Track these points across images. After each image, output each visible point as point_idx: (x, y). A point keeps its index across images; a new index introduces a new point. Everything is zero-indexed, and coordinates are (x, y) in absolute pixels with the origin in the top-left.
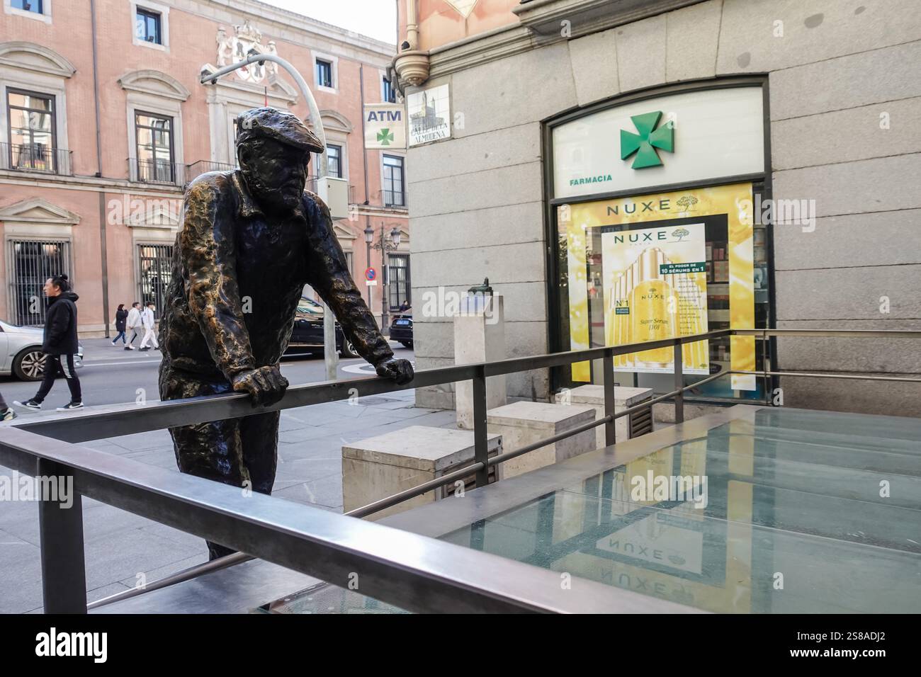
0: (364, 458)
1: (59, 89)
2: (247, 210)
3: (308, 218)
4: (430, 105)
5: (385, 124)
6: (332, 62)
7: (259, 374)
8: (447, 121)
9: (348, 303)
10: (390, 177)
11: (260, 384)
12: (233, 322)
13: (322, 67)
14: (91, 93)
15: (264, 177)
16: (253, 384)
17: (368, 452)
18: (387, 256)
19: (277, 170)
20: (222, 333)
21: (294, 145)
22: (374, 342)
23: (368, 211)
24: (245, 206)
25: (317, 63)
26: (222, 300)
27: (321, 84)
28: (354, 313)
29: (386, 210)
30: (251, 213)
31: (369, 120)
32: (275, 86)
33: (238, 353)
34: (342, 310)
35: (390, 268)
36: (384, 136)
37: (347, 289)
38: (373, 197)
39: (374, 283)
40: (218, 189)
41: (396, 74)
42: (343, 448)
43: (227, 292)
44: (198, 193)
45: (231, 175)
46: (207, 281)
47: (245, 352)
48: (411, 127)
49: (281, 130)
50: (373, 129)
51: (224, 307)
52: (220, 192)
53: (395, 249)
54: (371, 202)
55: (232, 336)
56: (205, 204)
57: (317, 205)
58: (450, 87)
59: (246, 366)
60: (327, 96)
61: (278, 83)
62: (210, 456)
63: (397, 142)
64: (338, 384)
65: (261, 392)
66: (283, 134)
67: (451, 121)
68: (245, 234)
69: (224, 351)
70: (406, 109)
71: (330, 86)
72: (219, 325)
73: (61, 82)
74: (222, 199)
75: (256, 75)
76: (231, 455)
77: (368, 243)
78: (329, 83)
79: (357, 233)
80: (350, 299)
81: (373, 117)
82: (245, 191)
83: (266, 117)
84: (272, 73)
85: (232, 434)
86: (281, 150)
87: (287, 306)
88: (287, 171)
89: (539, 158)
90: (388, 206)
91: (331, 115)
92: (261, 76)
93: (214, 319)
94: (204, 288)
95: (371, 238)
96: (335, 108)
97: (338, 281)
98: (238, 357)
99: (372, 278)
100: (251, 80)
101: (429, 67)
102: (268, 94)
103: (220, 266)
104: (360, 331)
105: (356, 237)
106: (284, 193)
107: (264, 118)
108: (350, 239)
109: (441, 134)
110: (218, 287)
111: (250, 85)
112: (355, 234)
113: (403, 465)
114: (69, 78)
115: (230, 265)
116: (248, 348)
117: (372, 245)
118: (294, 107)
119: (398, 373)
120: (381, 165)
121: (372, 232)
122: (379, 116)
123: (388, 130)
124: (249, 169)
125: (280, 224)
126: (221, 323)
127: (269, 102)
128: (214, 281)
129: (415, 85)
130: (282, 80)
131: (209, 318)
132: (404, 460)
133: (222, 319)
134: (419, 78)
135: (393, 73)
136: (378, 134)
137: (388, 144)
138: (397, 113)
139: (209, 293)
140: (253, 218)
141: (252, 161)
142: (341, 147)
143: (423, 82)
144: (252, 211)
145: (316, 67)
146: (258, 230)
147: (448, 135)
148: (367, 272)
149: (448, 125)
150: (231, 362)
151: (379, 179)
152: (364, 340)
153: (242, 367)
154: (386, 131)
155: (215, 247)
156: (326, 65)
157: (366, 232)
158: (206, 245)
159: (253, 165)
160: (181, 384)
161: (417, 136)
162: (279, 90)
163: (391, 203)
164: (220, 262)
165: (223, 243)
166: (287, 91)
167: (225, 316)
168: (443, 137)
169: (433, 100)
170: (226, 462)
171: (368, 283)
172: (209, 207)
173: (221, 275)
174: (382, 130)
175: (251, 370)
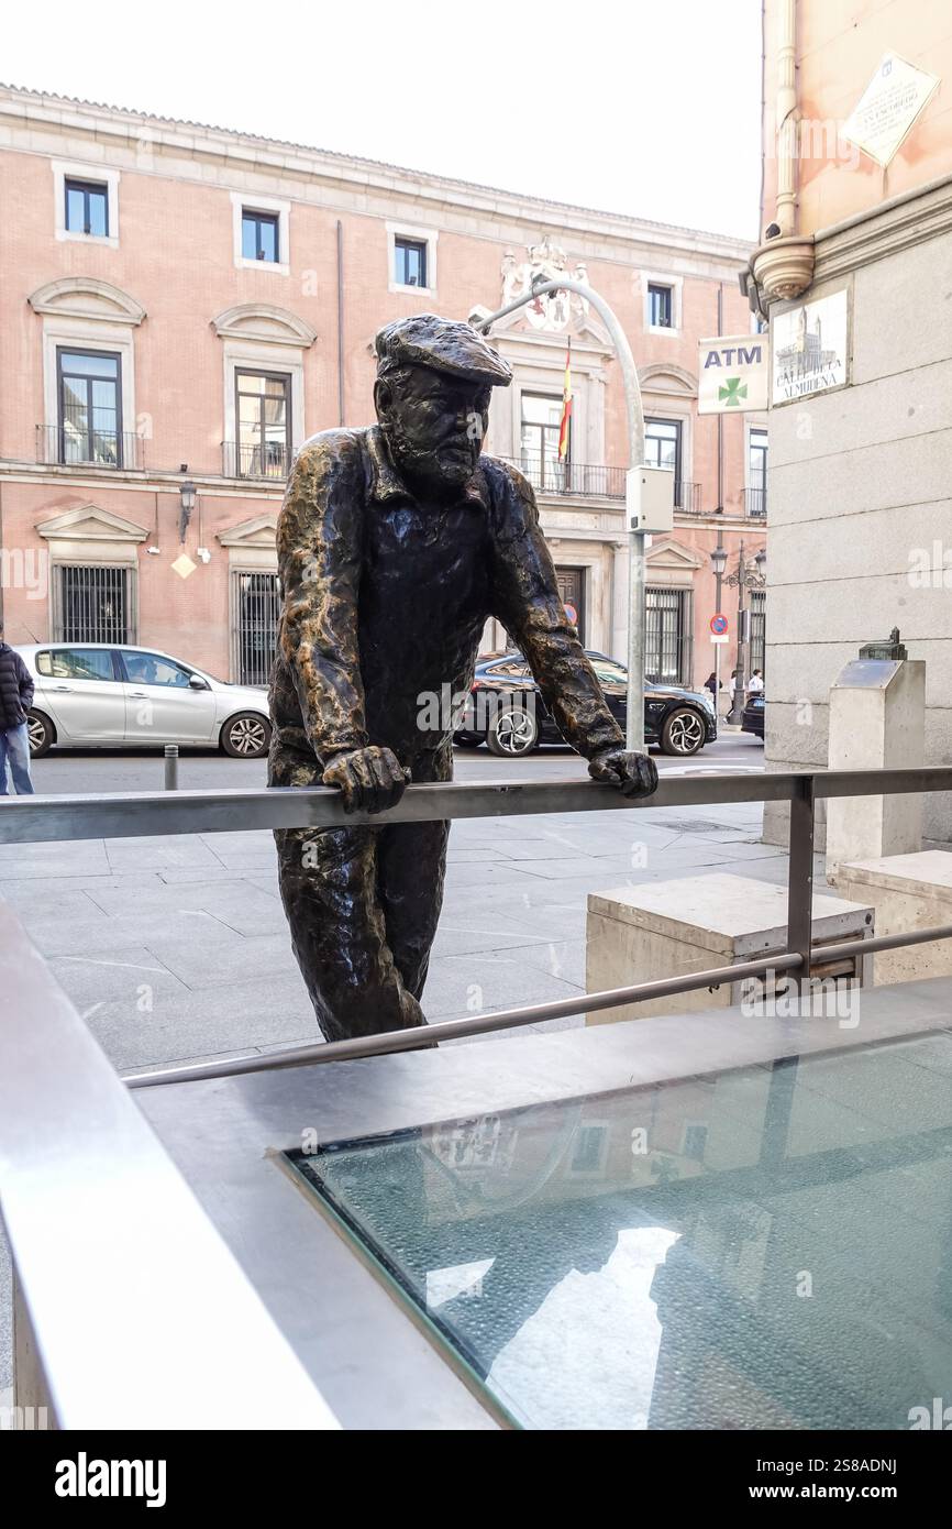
0: (620, 917)
1: (297, 365)
2: (385, 488)
3: (493, 506)
4: (812, 330)
5: (734, 370)
6: (673, 286)
7: (359, 758)
8: (841, 355)
9: (551, 648)
10: (761, 468)
11: (358, 775)
12: (337, 671)
13: (658, 296)
14: (334, 366)
15: (411, 432)
16: (347, 774)
17: (626, 907)
18: (750, 596)
19: (430, 419)
20: (319, 688)
21: (455, 373)
22: (590, 719)
23: (721, 523)
24: (381, 483)
25: (649, 291)
26: (325, 636)
27: (654, 323)
28: (559, 667)
29: (751, 520)
30: (389, 493)
31: (707, 366)
32: (584, 333)
33: (339, 722)
34: (539, 662)
35: (753, 615)
36: (731, 389)
37: (550, 625)
38: (730, 501)
39: (724, 639)
40: (337, 455)
41: (756, 283)
42: (590, 896)
43: (334, 623)
44: (306, 462)
45: (365, 435)
46: (305, 603)
47: (349, 721)
48: (778, 371)
49: (435, 349)
50: (712, 380)
51: (324, 647)
52: (339, 460)
53: (762, 584)
54: (727, 508)
55: (333, 693)
56: (315, 480)
57: (510, 481)
58: (850, 294)
59: (347, 745)
60: (663, 343)
61: (592, 331)
62: (322, 885)
63: (754, 398)
64: (510, 787)
65: (359, 789)
66: (437, 355)
67: (848, 353)
68: (380, 530)
69: (317, 718)
70: (770, 341)
71: (668, 325)
72: (315, 674)
73: (298, 354)
74: (341, 471)
75: (556, 319)
76: (355, 886)
77: (718, 575)
78: (667, 321)
79: (701, 558)
80: (554, 642)
81: (713, 360)
82: (385, 457)
83: (414, 330)
84: (580, 313)
85: (359, 854)
86: (437, 383)
87: (454, 653)
88: (448, 419)
90: (754, 514)
91: (669, 372)
92: (563, 320)
93: (309, 665)
94: (300, 615)
95: (721, 566)
96: (675, 361)
97: (539, 613)
98: (338, 729)
99: (721, 631)
100: (549, 328)
101: (812, 265)
102: (572, 347)
103: (329, 579)
104: (568, 699)
105: (699, 566)
106: (442, 459)
107: (411, 332)
108: (689, 569)
109: (829, 379)
110: (320, 614)
111: (548, 336)
112: (698, 561)
113: (681, 938)
114: (308, 348)
115: (344, 578)
116: (356, 715)
117: (724, 577)
118: (611, 363)
119: (624, 776)
120: (747, 446)
121: (724, 557)
122: (723, 358)
123: (738, 380)
124: (390, 421)
125: (442, 512)
126: (317, 672)
127: (574, 358)
128: (315, 604)
129: (786, 298)
130: (595, 323)
131: (302, 663)
132: (686, 929)
133: (321, 666)
134: (794, 286)
135: (750, 281)
136: (721, 388)
137: (738, 404)
138: (754, 349)
139: (307, 622)
140: (394, 503)
141: (394, 406)
142: (681, 422)
143: (801, 292)
144: (391, 490)
145: (647, 296)
146: (403, 525)
147: (841, 380)
148: (713, 621)
149: (843, 363)
150: (325, 736)
151: (743, 471)
152: (574, 715)
153: (340, 746)
154: (734, 383)
155: (323, 548)
156: (662, 292)
157: (714, 557)
158: (311, 545)
159: (395, 414)
160: (290, 768)
161: (787, 386)
162: (590, 339)
163: (760, 509)
164: (330, 572)
165: (335, 543)
166: (602, 340)
167: (325, 661)
168: (832, 384)
169: (819, 321)
170: (346, 898)
171: (715, 639)
172: (319, 485)
173: (329, 594)
174: (728, 381)
175: (351, 750)
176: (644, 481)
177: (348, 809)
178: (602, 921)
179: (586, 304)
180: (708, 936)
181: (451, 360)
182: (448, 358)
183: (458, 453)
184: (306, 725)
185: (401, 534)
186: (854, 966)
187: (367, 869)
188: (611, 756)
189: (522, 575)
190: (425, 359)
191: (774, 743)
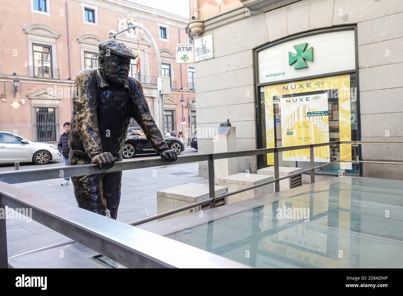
0: (166, 197)
1: (53, 43)
2: (103, 85)
3: (131, 89)
4: (204, 43)
5: (185, 53)
6: (166, 28)
7: (102, 155)
8: (211, 50)
9: (149, 125)
10: (192, 77)
11: (103, 160)
12: (93, 133)
13: (162, 30)
14: (66, 44)
15: (110, 70)
16: (99, 160)
17: (167, 194)
18: (191, 111)
19: (115, 67)
20: (88, 138)
21: (121, 56)
22: (160, 143)
23: (182, 92)
24: (101, 83)
25: (160, 29)
26: (89, 124)
27: (162, 38)
28: (151, 130)
29: (190, 91)
30: (104, 86)
31: (178, 51)
32: (142, 39)
33: (95, 146)
34: (146, 129)
35: (192, 116)
36: (184, 58)
37: (148, 120)
38: (184, 86)
39: (185, 123)
40: (89, 76)
41: (189, 30)
42: (157, 192)
43: (92, 120)
44: (80, 78)
45: (96, 70)
46: (83, 115)
47: (98, 146)
48: (196, 53)
49: (116, 49)
50: (179, 55)
51: (89, 127)
52: (90, 77)
53: (194, 108)
54: (184, 88)
55: (92, 139)
56: (83, 82)
57: (136, 83)
58: (213, 35)
59: (98, 152)
60: (164, 43)
61: (144, 38)
62: (88, 193)
63: (191, 60)
64: (141, 161)
65: (103, 163)
66: (117, 51)
67: (213, 50)
68: (102, 96)
69: (89, 146)
70: (194, 45)
71: (166, 38)
72: (87, 134)
73: (54, 40)
74: (91, 80)
75: (134, 34)
76: (97, 192)
77: (182, 106)
78: (165, 37)
79: (177, 101)
80: (149, 124)
82: (102, 77)
83: (110, 44)
84: (141, 33)
85: (98, 183)
86: (116, 58)
87: (122, 127)
88: (120, 67)
89: (252, 66)
90: (191, 89)
91: (166, 51)
92: (136, 35)
93: (85, 132)
94: (81, 119)
95: (183, 103)
96: (168, 48)
97: (145, 117)
98: (95, 148)
99: (184, 121)
100: (132, 37)
101: (203, 27)
102: (139, 43)
103: (89, 109)
104: (154, 138)
105: (177, 103)
106: (118, 77)
107: (109, 44)
108: (174, 104)
109: (209, 56)
110: (87, 118)
111: (132, 39)
112: (177, 102)
113: (182, 200)
114: (57, 38)
115: (93, 108)
116: (99, 144)
117: (184, 106)
118: (151, 47)
120: (188, 72)
121: (184, 101)
122: (182, 49)
123: (186, 55)
124: (104, 67)
125: (118, 91)
126: (88, 134)
127: (140, 46)
128: (86, 116)
129: (197, 35)
130: (145, 36)
131: (83, 131)
132: (183, 197)
133: (89, 132)
134: (199, 32)
136: (182, 57)
137: (186, 61)
138: (190, 47)
139: (83, 120)
140: (105, 88)
141: (105, 63)
142: (170, 64)
143: (201, 34)
144: (105, 85)
145: (160, 30)
146: (108, 94)
147: (212, 56)
148: (182, 118)
149: (212, 52)
150: (91, 150)
151: (187, 78)
152: (155, 142)
153: (96, 153)
154: (185, 56)
155: (87, 101)
156: (164, 29)
157: (181, 101)
158: (83, 100)
159: (105, 66)
160: (77, 161)
161: (199, 57)
162: (144, 41)
163: (192, 88)
164: (89, 107)
165: (90, 99)
166: (148, 41)
167: (90, 130)
168: (210, 58)
169: (206, 41)
170: (95, 195)
171: (182, 123)
172: (85, 84)
173: (89, 113)
174: (183, 55)
175: (99, 154)
176: (162, 81)
177: (100, 169)
178: (161, 198)
179: (143, 31)
180: (189, 198)
181: (121, 53)
182: (120, 52)
183: (123, 76)
184: (85, 148)
185: (108, 96)
186: (224, 202)
187: (101, 187)
188: (166, 152)
189: (140, 107)
190: (113, 52)
191: (200, 150)
